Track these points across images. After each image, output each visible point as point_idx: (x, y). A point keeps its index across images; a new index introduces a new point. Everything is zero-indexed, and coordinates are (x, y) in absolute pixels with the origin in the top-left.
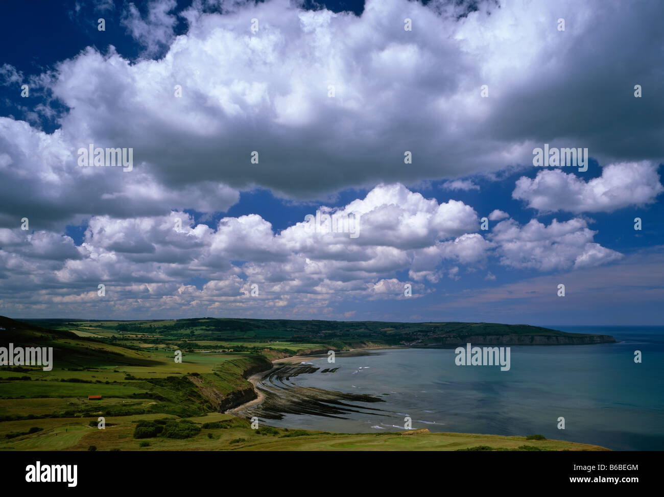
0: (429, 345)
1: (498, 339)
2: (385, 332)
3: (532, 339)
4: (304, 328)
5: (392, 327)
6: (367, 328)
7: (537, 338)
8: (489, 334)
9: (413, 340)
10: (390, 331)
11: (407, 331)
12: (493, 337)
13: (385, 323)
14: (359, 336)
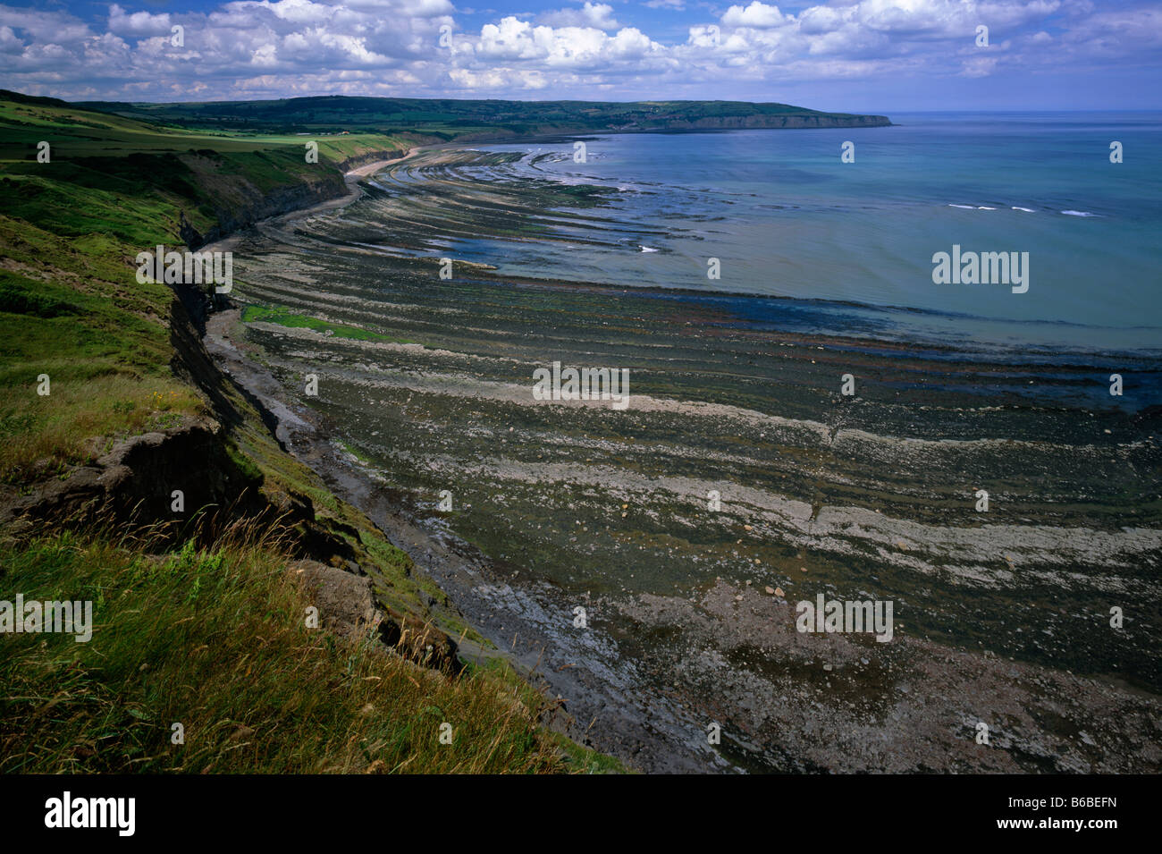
0: (647, 129)
1: (740, 121)
2: (587, 114)
3: (785, 121)
4: (475, 110)
5: (596, 107)
6: (562, 109)
7: (792, 120)
8: (728, 115)
9: (625, 123)
10: (592, 112)
11: (617, 112)
12: (733, 119)
13: (587, 103)
14: (550, 119)
